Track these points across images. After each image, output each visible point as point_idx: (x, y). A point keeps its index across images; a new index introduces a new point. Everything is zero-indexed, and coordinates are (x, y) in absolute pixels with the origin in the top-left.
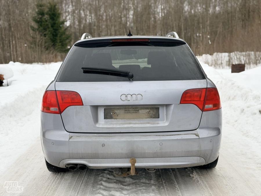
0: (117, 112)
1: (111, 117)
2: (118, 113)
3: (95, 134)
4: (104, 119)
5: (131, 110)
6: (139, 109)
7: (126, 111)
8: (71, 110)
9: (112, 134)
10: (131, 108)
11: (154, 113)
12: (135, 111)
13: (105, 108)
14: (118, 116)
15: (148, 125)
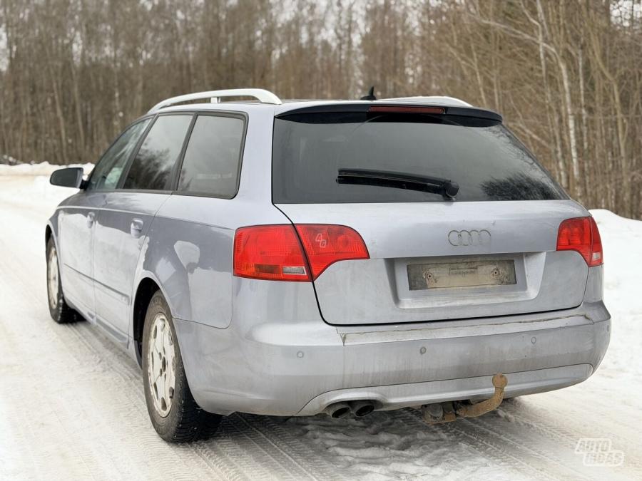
0: (434, 271)
1: (424, 286)
2: (435, 275)
3: (396, 326)
4: (411, 289)
5: (462, 266)
6: (478, 264)
7: (452, 269)
8: (338, 272)
9: (433, 324)
10: (462, 263)
11: (506, 273)
12: (469, 270)
13: (409, 263)
14: (436, 282)
15: (501, 300)
